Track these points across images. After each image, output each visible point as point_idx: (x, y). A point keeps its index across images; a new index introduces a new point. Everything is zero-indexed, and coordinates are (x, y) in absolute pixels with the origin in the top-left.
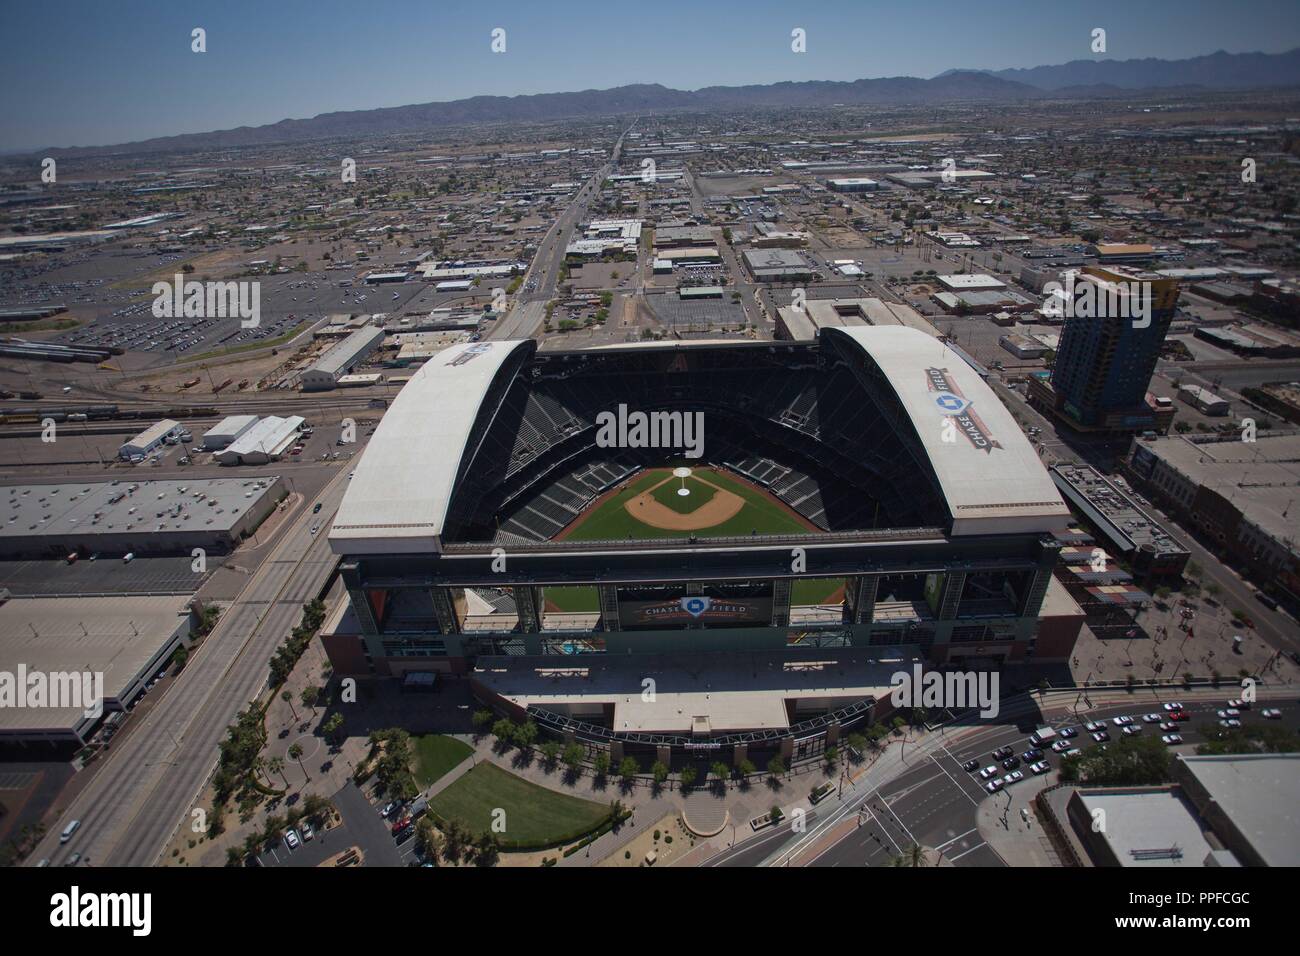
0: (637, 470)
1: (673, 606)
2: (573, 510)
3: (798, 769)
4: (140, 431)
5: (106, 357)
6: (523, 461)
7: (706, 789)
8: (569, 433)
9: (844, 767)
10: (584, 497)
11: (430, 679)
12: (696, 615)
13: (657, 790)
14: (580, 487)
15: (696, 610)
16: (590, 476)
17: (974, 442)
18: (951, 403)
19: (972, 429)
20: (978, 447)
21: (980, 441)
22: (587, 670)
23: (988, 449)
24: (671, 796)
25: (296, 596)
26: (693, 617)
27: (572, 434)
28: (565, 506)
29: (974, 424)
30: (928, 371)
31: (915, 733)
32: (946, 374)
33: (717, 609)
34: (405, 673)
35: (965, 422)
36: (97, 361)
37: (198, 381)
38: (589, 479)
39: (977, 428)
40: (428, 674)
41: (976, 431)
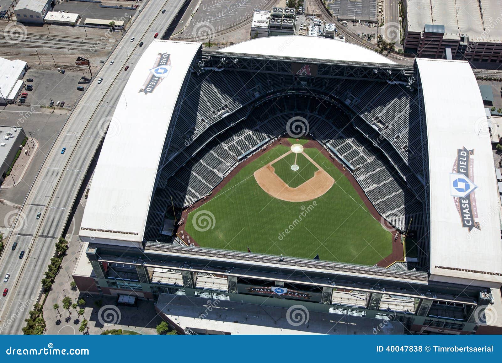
1: (267, 289)
2: (220, 174)
8: (221, 115)
10: (228, 164)
11: (132, 300)
12: (279, 294)
14: (226, 156)
15: (279, 292)
16: (233, 145)
17: (463, 221)
18: (461, 185)
19: (466, 211)
20: (465, 226)
21: (468, 222)
23: (470, 228)
25: (48, 233)
26: (277, 294)
27: (224, 116)
28: (215, 171)
29: (470, 208)
30: (460, 151)
32: (471, 156)
33: (291, 294)
34: (119, 295)
35: (464, 204)
38: (232, 148)
39: (470, 211)
40: (132, 297)
41: (469, 213)
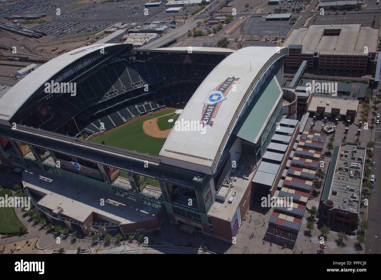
0: (163, 108)
2: (125, 120)
3: (86, 240)
4: (24, 67)
5: (41, 36)
6: (110, 97)
7: (54, 234)
9: (100, 246)
10: (133, 116)
13: (42, 228)
14: (134, 111)
18: (215, 98)
19: (209, 114)
22: (52, 180)
24: (44, 232)
26: (78, 170)
27: (138, 88)
28: (123, 118)
30: (229, 78)
31: (136, 245)
34: (15, 167)
35: (210, 109)
36: (38, 38)
37: (57, 48)
38: (141, 108)
40: (20, 169)
41: (210, 115)
